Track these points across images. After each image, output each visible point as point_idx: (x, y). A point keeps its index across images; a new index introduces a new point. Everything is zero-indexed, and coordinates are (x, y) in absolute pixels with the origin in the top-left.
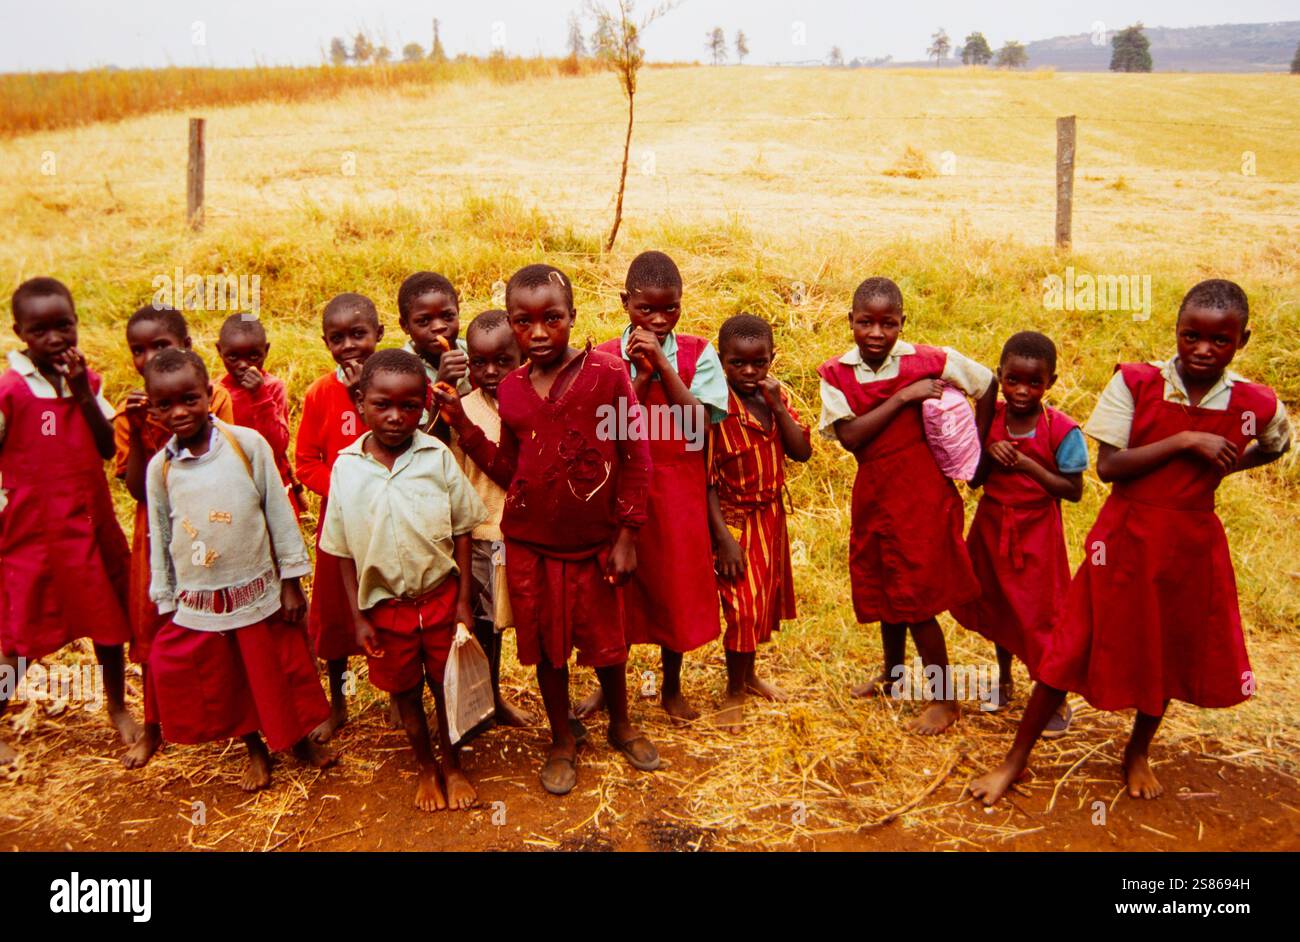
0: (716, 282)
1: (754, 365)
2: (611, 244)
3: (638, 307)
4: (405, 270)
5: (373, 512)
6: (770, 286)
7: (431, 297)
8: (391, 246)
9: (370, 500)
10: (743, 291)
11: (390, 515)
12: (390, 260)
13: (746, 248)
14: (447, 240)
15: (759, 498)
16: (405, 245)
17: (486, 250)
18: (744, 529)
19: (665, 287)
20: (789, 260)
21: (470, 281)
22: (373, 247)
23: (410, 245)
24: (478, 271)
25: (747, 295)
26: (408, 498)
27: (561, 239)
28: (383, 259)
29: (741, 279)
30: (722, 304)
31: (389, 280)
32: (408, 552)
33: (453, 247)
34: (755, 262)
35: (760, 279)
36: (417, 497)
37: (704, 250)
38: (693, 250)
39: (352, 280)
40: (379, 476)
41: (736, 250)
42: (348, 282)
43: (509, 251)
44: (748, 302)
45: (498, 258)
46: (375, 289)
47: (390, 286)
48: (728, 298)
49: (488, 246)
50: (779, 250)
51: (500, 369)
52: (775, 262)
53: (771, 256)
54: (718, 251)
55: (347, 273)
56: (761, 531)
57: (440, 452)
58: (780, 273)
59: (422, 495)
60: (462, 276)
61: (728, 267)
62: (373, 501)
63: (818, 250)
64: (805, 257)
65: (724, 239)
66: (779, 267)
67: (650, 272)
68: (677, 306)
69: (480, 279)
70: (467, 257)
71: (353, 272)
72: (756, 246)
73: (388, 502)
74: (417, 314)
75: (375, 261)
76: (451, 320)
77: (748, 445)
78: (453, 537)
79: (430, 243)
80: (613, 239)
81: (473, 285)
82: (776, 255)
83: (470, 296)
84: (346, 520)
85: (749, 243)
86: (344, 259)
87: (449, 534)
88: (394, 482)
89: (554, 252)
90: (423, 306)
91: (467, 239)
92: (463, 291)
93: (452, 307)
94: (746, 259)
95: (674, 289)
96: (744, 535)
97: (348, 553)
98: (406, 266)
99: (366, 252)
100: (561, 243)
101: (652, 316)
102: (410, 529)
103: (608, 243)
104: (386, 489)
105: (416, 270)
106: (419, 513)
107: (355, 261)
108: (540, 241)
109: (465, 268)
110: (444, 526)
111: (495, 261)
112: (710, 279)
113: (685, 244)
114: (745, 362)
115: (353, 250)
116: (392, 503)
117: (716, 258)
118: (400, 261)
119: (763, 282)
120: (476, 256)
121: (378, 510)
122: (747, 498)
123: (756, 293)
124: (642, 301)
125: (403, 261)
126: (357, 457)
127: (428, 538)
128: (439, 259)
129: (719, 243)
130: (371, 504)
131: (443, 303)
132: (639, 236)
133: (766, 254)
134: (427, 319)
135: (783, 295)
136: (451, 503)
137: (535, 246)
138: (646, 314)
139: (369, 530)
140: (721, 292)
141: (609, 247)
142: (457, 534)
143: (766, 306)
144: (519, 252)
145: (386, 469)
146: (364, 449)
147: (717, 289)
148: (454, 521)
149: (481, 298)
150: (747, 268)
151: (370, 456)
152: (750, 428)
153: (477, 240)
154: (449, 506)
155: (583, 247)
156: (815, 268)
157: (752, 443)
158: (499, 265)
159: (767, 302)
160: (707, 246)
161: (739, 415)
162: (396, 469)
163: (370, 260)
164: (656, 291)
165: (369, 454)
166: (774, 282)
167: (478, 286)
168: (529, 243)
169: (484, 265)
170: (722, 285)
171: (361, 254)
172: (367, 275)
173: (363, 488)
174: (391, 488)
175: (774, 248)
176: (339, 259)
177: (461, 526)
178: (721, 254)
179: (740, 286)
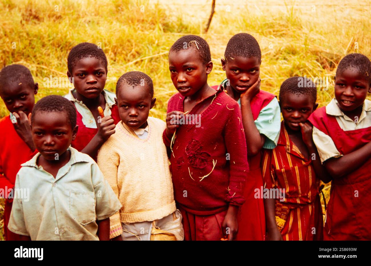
0: (277, 54)
1: (300, 111)
2: (208, 28)
3: (232, 69)
4: (70, 43)
5: (43, 205)
6: (314, 57)
7: (89, 60)
8: (60, 26)
9: (41, 197)
10: (295, 60)
11: (54, 207)
12: (59, 36)
13: (298, 32)
14: (98, 24)
15: (298, 201)
16: (70, 25)
17: (124, 31)
18: (287, 220)
19: (250, 57)
20: (326, 40)
21: (113, 51)
22: (47, 26)
23: (73, 26)
24: (119, 44)
25: (297, 63)
26: (66, 196)
27: (174, 24)
28: (55, 35)
29: (294, 52)
30: (280, 69)
31: (58, 49)
32: (65, 232)
33: (102, 28)
34: (303, 42)
35: (307, 52)
36: (72, 195)
37: (270, 33)
38: (262, 33)
39: (33, 48)
40: (48, 181)
41: (291, 33)
42: (30, 50)
43: (139, 32)
44: (298, 68)
45: (132, 36)
46: (49, 55)
47: (59, 53)
48: (285, 65)
49: (126, 28)
50: (321, 34)
51: (139, 112)
52: (317, 41)
53: (315, 37)
54: (279, 33)
55: (30, 44)
56: (299, 223)
57: (89, 165)
58: (321, 48)
59: (76, 194)
60: (107, 48)
61: (285, 44)
62: (43, 198)
63: (347, 34)
64: (338, 38)
65: (283, 25)
66: (320, 45)
67: (241, 47)
68: (257, 69)
69: (119, 50)
70: (112, 35)
71: (34, 43)
72: (305, 30)
73: (53, 198)
74: (78, 70)
75: (49, 36)
76: (100, 77)
77: (291, 165)
78: (97, 221)
79: (87, 25)
80: (209, 24)
81: (115, 54)
82: (319, 36)
83: (112, 61)
84: (25, 211)
85: (300, 28)
86: (28, 34)
87: (94, 219)
88: (57, 185)
89: (169, 33)
90: (83, 66)
91: (112, 23)
92: (109, 56)
93: (102, 68)
94: (298, 40)
95: (256, 59)
96: (287, 223)
97: (26, 232)
98: (70, 40)
99: (43, 30)
100: (174, 27)
101: (240, 75)
102: (67, 217)
103: (206, 27)
104: (52, 190)
105: (76, 43)
106: (73, 206)
107: (36, 36)
108: (160, 25)
109: (110, 42)
110: (91, 214)
111: (129, 38)
112: (273, 52)
113: (256, 29)
114: (294, 110)
115: (34, 28)
116: (55, 199)
117: (278, 38)
118: (66, 37)
119: (309, 54)
120: (118, 35)
121: (47, 203)
122: (291, 201)
123: (303, 62)
124: (234, 65)
125: (68, 37)
126: (34, 168)
127: (79, 222)
128: (93, 36)
129: (279, 28)
130: (42, 200)
131: (96, 65)
132: (227, 23)
133: (312, 36)
134: (84, 74)
135: (322, 63)
136: (96, 198)
137: (157, 29)
138: (237, 74)
139: (40, 217)
140: (280, 61)
141: (206, 30)
142: (100, 219)
143: (310, 70)
144: (146, 32)
145: (52, 176)
146: (38, 163)
147: (277, 59)
148: (98, 210)
149: (120, 63)
150: (298, 45)
151: (41, 168)
152: (294, 155)
153: (118, 24)
154: (94, 201)
155: (189, 30)
156: (344, 46)
157: (294, 165)
158: (133, 41)
159: (311, 67)
160: (271, 30)
161: (286, 145)
162: (58, 176)
163: (46, 36)
164: (244, 59)
165: (40, 166)
166: (317, 54)
167: (118, 55)
168: (153, 26)
169: (122, 41)
170: (280, 56)
171: (40, 31)
172: (44, 46)
173: (36, 189)
174: (55, 189)
175: (317, 32)
176: (25, 35)
177: (102, 214)
178: (281, 35)
179: (293, 57)
